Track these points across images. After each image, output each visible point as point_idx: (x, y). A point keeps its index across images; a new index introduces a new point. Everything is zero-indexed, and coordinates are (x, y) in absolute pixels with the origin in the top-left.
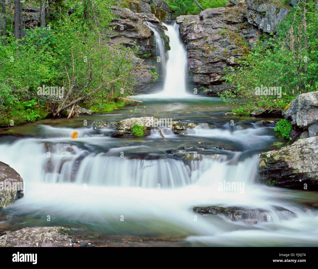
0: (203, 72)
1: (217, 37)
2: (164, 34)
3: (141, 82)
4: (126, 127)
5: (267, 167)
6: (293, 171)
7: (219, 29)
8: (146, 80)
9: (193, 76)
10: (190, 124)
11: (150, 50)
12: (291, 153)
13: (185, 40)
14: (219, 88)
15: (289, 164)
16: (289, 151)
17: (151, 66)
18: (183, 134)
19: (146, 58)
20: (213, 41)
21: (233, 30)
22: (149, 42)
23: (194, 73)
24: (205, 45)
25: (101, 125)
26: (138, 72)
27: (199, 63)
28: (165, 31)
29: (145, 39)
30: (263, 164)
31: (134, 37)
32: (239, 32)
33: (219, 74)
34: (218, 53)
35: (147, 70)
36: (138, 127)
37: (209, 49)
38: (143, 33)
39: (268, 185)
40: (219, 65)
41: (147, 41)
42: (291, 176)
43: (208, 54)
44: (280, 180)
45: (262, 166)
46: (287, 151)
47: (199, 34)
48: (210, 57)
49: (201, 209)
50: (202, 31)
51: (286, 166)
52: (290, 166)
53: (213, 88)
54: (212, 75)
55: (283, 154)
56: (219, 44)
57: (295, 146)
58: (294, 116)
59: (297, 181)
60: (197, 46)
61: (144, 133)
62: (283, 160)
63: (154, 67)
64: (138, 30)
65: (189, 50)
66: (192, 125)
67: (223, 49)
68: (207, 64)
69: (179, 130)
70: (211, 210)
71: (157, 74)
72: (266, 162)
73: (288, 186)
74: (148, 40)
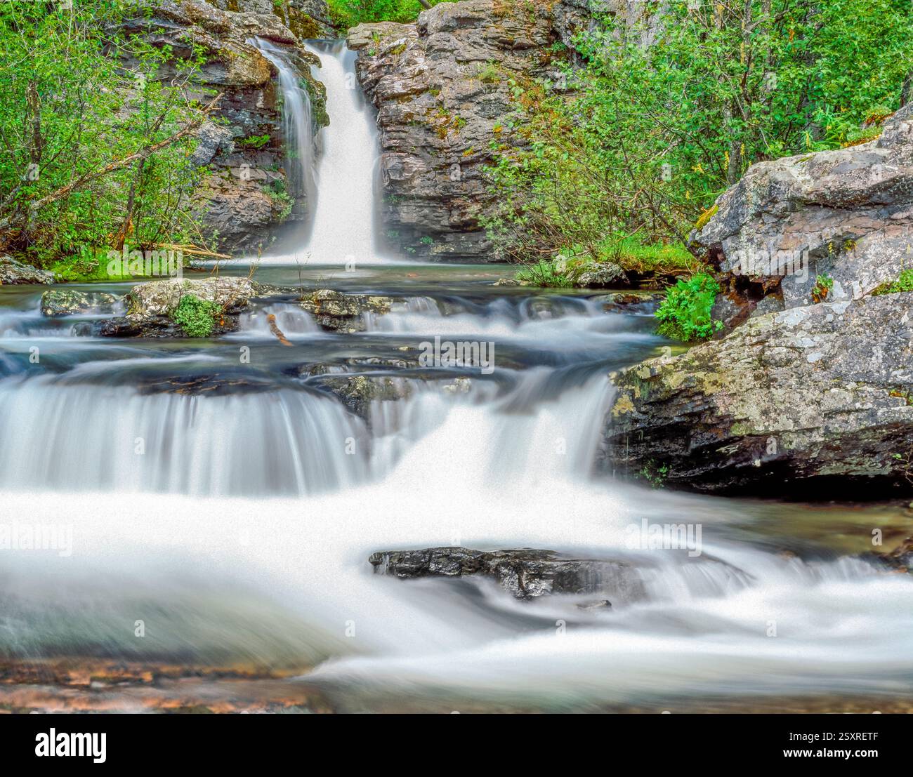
0: (428, 192)
1: (471, 86)
2: (310, 76)
3: (239, 222)
4: (153, 308)
5: (640, 416)
6: (733, 427)
7: (474, 63)
8: (255, 218)
9: (396, 205)
10: (375, 300)
11: (266, 125)
12: (724, 363)
13: (372, 98)
14: (477, 242)
15: (718, 404)
16: (719, 355)
17: (270, 174)
18: (352, 331)
19: (256, 149)
20: (457, 99)
21: (519, 67)
22: (265, 99)
23: (400, 196)
24: (433, 112)
25: (68, 301)
26: (231, 192)
27: (416, 164)
28: (313, 68)
29: (251, 88)
30: (625, 405)
31: (216, 81)
32: (536, 75)
33: (477, 198)
34: (473, 136)
35: (258, 186)
36: (195, 304)
37: (446, 122)
38: (242, 70)
39: (644, 483)
40: (475, 173)
41: (257, 95)
42: (723, 449)
43: (442, 138)
44: (686, 463)
45: (624, 412)
46: (712, 358)
47: (416, 78)
48: (448, 148)
49: (400, 560)
50: (426, 68)
51: (710, 408)
52: (721, 411)
53: (458, 242)
54: (457, 202)
55: (699, 368)
56: (475, 109)
57: (739, 339)
58: (729, 245)
59: (744, 464)
60: (410, 115)
61: (216, 324)
62: (698, 388)
63: (278, 177)
64: (228, 60)
65: (388, 126)
66: (380, 302)
67: (488, 125)
68: (441, 169)
69: (339, 317)
70: (437, 563)
71: (288, 198)
72: (638, 400)
73: (710, 487)
74: (262, 94)
